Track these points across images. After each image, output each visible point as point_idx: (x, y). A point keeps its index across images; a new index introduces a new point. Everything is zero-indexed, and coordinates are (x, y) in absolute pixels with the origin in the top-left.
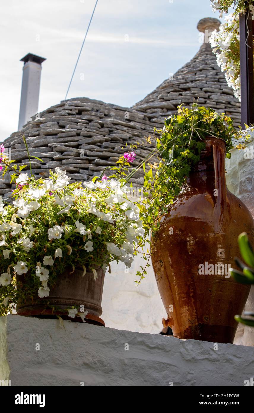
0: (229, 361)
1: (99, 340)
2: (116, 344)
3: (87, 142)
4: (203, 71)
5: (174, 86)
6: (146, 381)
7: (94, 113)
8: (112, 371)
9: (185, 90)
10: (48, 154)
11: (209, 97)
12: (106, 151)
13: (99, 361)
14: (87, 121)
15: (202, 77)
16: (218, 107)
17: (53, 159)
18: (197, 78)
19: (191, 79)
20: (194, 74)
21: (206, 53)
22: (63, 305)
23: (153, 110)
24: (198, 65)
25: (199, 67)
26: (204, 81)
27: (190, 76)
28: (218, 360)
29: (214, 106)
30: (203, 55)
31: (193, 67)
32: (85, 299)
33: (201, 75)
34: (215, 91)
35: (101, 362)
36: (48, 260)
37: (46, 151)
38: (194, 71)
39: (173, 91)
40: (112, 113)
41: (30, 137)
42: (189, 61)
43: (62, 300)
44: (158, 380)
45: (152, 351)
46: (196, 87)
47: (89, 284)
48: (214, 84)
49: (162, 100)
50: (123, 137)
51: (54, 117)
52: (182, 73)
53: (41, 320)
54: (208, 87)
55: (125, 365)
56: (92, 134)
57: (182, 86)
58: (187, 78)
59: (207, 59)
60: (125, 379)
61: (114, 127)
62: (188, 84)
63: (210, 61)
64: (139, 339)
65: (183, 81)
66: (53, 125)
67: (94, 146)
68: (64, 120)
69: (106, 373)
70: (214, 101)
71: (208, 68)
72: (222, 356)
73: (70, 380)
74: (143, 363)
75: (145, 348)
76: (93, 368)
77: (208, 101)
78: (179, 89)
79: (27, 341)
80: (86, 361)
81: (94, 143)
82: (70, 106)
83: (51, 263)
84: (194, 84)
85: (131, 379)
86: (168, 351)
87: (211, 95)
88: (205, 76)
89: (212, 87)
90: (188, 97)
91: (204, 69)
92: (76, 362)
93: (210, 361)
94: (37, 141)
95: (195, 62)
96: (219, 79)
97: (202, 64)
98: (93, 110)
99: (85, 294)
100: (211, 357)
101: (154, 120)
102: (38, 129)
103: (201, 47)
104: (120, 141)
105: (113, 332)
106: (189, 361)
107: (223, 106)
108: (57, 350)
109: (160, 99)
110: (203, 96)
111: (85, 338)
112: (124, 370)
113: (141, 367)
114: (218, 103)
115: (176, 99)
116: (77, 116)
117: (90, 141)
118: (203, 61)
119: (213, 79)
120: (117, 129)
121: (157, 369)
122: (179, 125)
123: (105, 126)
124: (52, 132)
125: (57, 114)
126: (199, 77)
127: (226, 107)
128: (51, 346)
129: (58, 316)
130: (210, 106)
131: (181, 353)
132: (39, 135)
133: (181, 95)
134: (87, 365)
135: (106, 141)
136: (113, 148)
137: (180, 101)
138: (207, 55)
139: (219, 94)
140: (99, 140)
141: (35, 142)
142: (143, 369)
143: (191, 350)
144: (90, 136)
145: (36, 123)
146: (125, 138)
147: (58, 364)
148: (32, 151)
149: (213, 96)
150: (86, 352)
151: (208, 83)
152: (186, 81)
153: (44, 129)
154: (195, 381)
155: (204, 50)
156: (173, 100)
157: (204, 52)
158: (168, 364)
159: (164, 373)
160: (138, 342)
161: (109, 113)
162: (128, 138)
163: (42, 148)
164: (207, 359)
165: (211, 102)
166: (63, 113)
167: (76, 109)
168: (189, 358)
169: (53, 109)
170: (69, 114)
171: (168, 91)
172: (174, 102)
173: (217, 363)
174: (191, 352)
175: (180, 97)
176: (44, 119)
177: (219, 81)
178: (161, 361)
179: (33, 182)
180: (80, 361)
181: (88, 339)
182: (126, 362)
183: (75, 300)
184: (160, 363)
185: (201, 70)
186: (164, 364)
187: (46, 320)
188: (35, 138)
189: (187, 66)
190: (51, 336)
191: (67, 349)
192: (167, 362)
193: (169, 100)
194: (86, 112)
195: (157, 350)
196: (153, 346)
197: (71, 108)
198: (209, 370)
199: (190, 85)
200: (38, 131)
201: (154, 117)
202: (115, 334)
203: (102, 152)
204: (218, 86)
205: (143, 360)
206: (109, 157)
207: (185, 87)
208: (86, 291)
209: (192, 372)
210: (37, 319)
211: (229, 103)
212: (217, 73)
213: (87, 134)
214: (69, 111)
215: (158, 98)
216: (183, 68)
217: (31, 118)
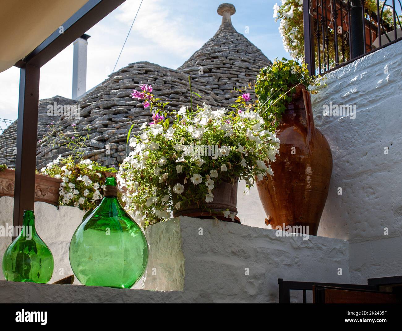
0: (320, 248)
1: (240, 234)
2: (251, 237)
3: (158, 94)
4: (225, 44)
5: (206, 55)
6: (270, 264)
7: (156, 73)
8: (250, 257)
9: (214, 58)
10: (131, 103)
11: (233, 63)
12: (174, 101)
13: (241, 249)
14: (154, 79)
15: (226, 48)
16: (240, 71)
17: (135, 106)
18: (222, 49)
19: (218, 50)
20: (219, 46)
21: (225, 31)
22: (216, 208)
23: (194, 72)
24: (221, 40)
25: (222, 41)
26: (228, 52)
27: (217, 48)
28: (313, 248)
29: (238, 70)
30: (223, 32)
31: (217, 41)
32: (229, 204)
33: (225, 47)
34: (237, 59)
35: (243, 251)
36: (214, 173)
37: (129, 100)
38: (219, 44)
39: (206, 59)
40: (169, 74)
41: (113, 90)
42: (212, 37)
43: (214, 205)
44: (278, 263)
45: (273, 242)
46: (223, 56)
47: (231, 193)
48: (236, 54)
49: (199, 65)
50: (182, 91)
51: (128, 75)
52: (209, 46)
53: (202, 220)
54: (231, 56)
55: (257, 252)
56: (161, 88)
57: (212, 55)
58: (215, 49)
59: (227, 35)
60: (258, 263)
61: (174, 83)
62: (216, 54)
63: (229, 37)
64: (265, 233)
65: (212, 51)
66: (129, 81)
67: (164, 97)
68: (136, 77)
69: (245, 258)
70: (237, 67)
71: (229, 42)
72: (315, 245)
73: (224, 264)
74: (268, 251)
75: (269, 240)
76: (238, 255)
77: (233, 67)
78: (210, 58)
79: (195, 236)
80: (233, 250)
81: (164, 95)
82: (138, 67)
83: (216, 176)
84: (221, 54)
85: (262, 263)
86: (283, 242)
87: (234, 62)
88: (228, 48)
89: (234, 56)
90: (218, 63)
91: (226, 43)
92: (227, 251)
93: (308, 248)
94: (120, 93)
95: (218, 37)
96: (238, 50)
97: (224, 39)
98: (155, 71)
99: (230, 200)
100: (309, 245)
101: (196, 80)
102: (118, 84)
103: (220, 26)
104: (180, 94)
105: (249, 228)
106: (295, 249)
107: (244, 70)
108: (215, 242)
109: (197, 64)
110: (229, 63)
111: (231, 233)
112: (257, 256)
113: (267, 254)
114: (240, 68)
115: (210, 65)
116: (145, 75)
117: (161, 94)
118: (224, 36)
119: (234, 50)
120: (176, 85)
121: (277, 255)
122: (275, 74)
123: (167, 82)
124: (130, 86)
125: (130, 73)
126: (224, 49)
127: (246, 71)
128: (210, 240)
129: (214, 217)
130: (235, 70)
131: (291, 243)
132: (119, 88)
133: (213, 61)
134: (234, 253)
135: (172, 93)
136: (179, 99)
137: (213, 66)
138: (226, 32)
139: (240, 61)
140: (166, 92)
141: (119, 94)
142: (268, 255)
143: (297, 241)
144: (160, 90)
145: (115, 80)
146: (184, 92)
147: (215, 253)
148: (117, 101)
149: (236, 63)
150: (233, 243)
151: (230, 53)
152: (214, 51)
153: (123, 84)
154: (300, 263)
155: (223, 28)
156: (208, 65)
157: (223, 30)
158: (284, 251)
159: (281, 258)
160: (264, 235)
161: (166, 73)
162: (185, 92)
163: (126, 98)
164: (306, 247)
165: (236, 67)
166: (134, 72)
167: (143, 70)
168: (296, 246)
169: (126, 69)
170: (139, 74)
171: (203, 59)
172: (209, 67)
173: (313, 250)
174: (297, 242)
175: (213, 63)
176: (121, 77)
177: (238, 52)
178: (279, 249)
179: (193, 113)
180: (230, 250)
181: (233, 233)
182: (258, 250)
183: (223, 204)
184: (278, 250)
185: (224, 44)
186: (281, 251)
187: (205, 220)
188: (118, 90)
189: (212, 40)
190: (209, 232)
191: (221, 242)
192: (283, 250)
193: (205, 66)
194: (151, 72)
195: (276, 241)
196: (273, 238)
197: (139, 69)
198: (308, 255)
199: (217, 54)
200: (118, 85)
201: (196, 78)
202: (250, 230)
203: (172, 101)
204: (238, 55)
205: (268, 249)
206: (178, 105)
207: (215, 56)
208: (230, 198)
209: (297, 257)
210: (200, 219)
211: (248, 68)
212: (236, 46)
213: (157, 88)
214: (139, 71)
215: (196, 64)
216: (208, 42)
217: (109, 76)
